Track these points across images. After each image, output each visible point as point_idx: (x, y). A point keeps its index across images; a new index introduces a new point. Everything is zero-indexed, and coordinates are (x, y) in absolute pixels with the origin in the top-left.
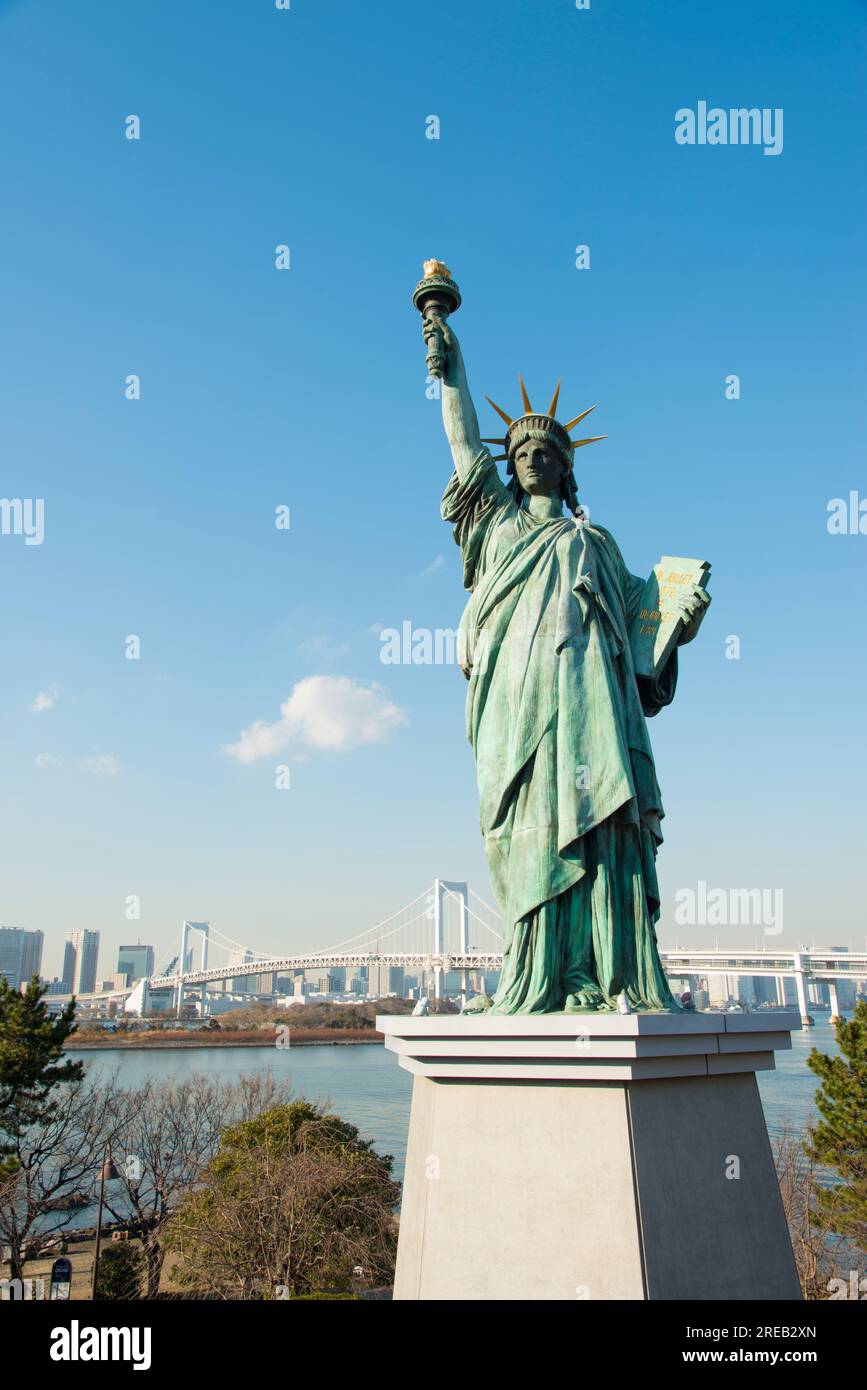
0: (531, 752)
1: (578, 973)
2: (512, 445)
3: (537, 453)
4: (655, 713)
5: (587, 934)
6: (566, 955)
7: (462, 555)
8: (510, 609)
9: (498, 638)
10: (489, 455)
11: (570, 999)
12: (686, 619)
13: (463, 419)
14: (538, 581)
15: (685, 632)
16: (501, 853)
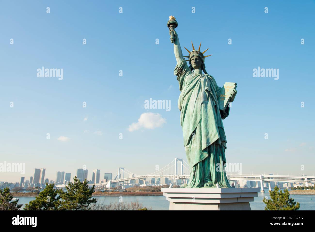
0: (195, 128)
1: (207, 178)
2: (190, 57)
3: (196, 59)
4: (225, 118)
5: (209, 170)
6: (204, 174)
7: (179, 83)
8: (190, 95)
9: (187, 102)
10: (185, 60)
11: (205, 185)
12: (231, 97)
13: (179, 52)
14: (197, 88)
15: (231, 100)
16: (189, 151)
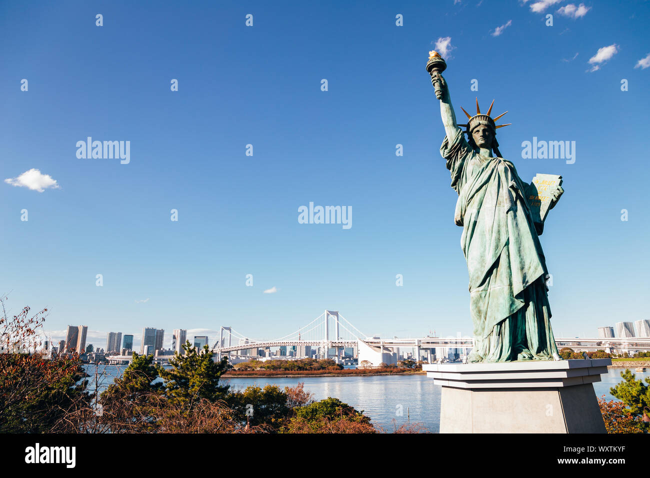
0: (498, 255)
1: (521, 345)
2: (471, 127)
3: (484, 131)
5: (524, 330)
6: (515, 338)
8: (483, 195)
9: (479, 207)
10: (461, 131)
11: (519, 356)
12: (555, 199)
13: (451, 116)
14: (493, 183)
16: (481, 297)
